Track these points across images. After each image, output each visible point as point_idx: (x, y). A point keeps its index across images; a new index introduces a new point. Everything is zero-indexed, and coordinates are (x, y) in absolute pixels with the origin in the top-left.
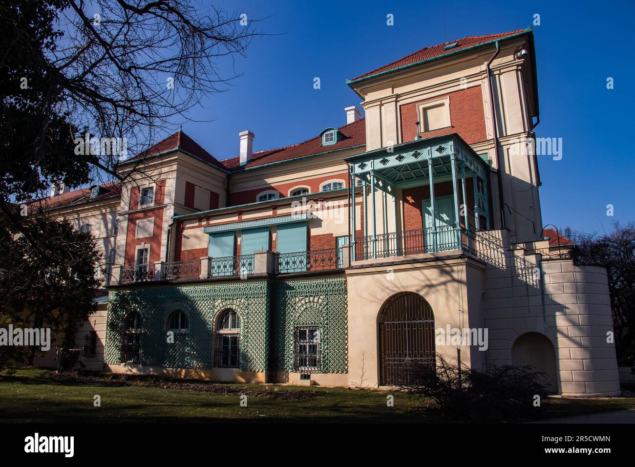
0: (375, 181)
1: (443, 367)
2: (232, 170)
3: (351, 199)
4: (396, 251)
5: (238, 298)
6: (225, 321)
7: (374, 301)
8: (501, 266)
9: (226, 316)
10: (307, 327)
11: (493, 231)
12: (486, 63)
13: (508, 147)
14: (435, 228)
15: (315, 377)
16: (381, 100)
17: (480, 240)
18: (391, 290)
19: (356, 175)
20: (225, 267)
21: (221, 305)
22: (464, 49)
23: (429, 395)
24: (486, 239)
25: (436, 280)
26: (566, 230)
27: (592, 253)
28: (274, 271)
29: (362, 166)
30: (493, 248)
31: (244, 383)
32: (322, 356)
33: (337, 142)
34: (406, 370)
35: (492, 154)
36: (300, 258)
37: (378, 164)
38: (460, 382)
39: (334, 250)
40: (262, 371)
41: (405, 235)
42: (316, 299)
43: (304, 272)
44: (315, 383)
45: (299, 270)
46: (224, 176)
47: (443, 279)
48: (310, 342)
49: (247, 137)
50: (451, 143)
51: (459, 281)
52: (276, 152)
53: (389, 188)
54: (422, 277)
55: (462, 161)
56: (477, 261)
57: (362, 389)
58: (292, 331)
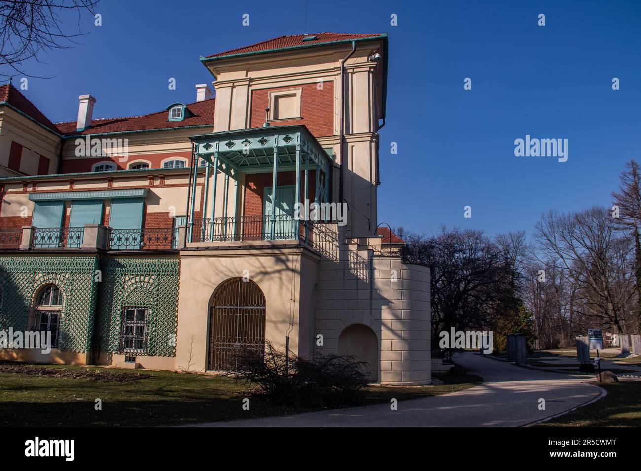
0: (219, 164)
1: (271, 354)
2: (67, 134)
3: (192, 179)
4: (233, 236)
5: (62, 273)
6: (46, 296)
7: (206, 285)
8: (335, 258)
9: (47, 291)
10: (135, 307)
11: (330, 225)
12: (341, 60)
13: (353, 144)
14: (275, 216)
15: (140, 359)
16: (233, 82)
17: (317, 232)
18: (225, 275)
19: (200, 155)
20: (50, 238)
21: (42, 280)
22: (321, 43)
23: (256, 381)
24: (323, 232)
25: (271, 267)
26: (399, 230)
27: (419, 253)
28: (104, 246)
29: (207, 147)
30: (329, 241)
31: (62, 364)
32: (149, 338)
33: (184, 119)
34: (235, 356)
35: (337, 150)
36: (133, 235)
37: (223, 147)
38: (287, 369)
39: (170, 230)
40: (84, 352)
41: (244, 221)
42: (147, 279)
43: (137, 250)
44: (139, 366)
45: (132, 248)
46: (58, 140)
47: (278, 267)
48: (138, 323)
49: (87, 101)
50: (299, 134)
51: (294, 271)
52: (117, 121)
53: (232, 172)
54: (258, 264)
55: (307, 153)
56: (312, 252)
57: (189, 373)
58: (119, 310)
